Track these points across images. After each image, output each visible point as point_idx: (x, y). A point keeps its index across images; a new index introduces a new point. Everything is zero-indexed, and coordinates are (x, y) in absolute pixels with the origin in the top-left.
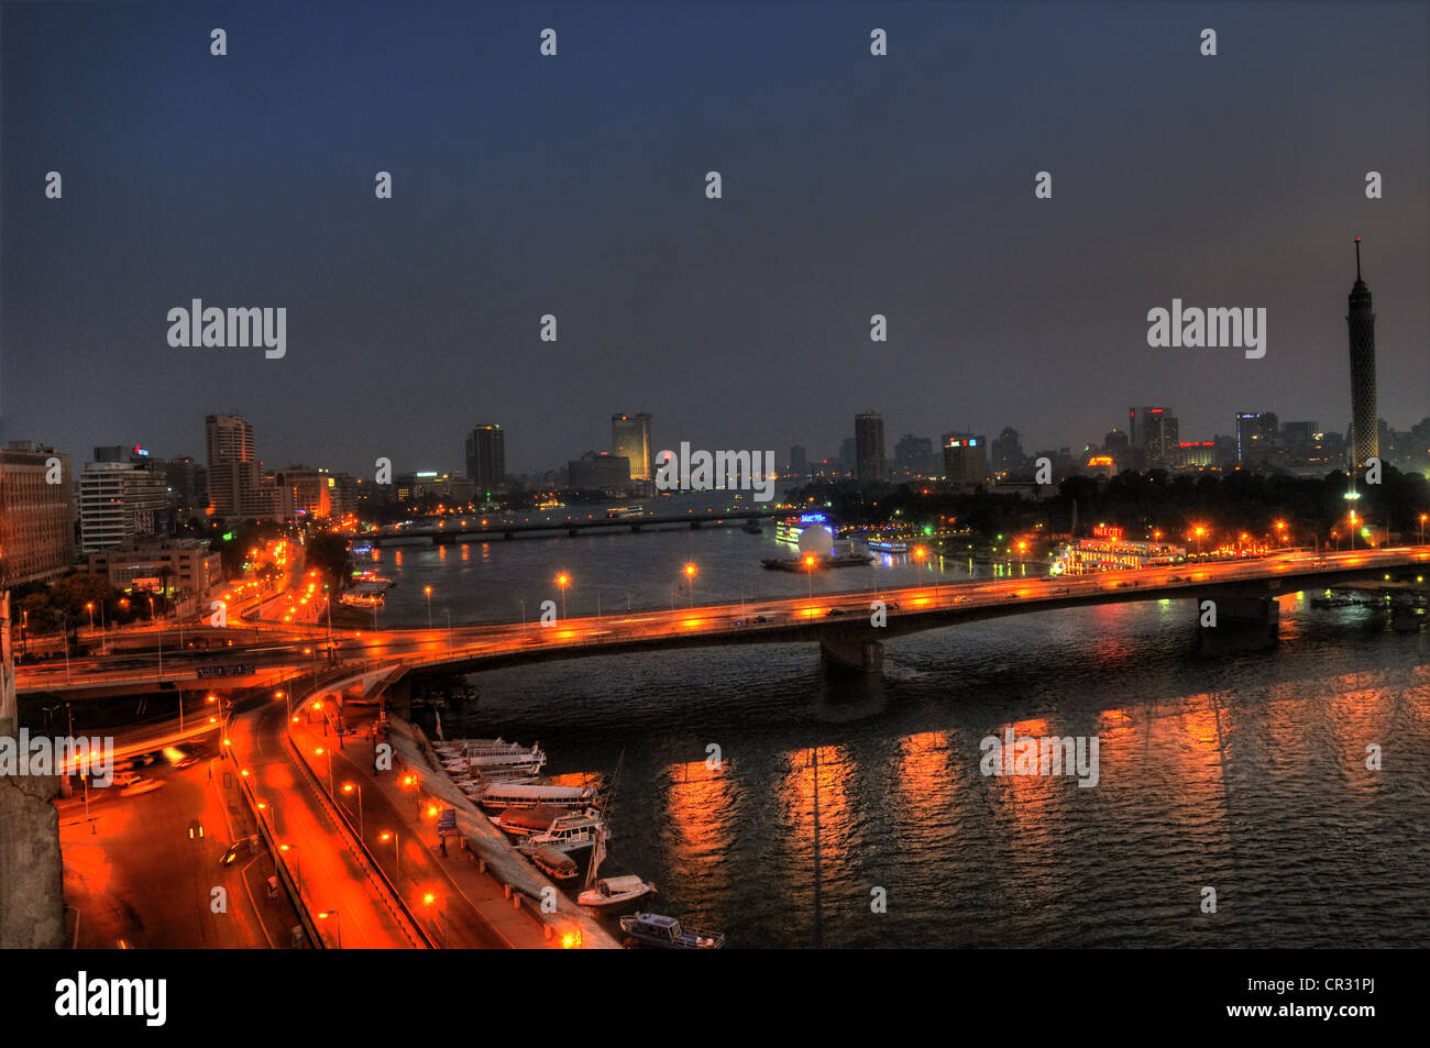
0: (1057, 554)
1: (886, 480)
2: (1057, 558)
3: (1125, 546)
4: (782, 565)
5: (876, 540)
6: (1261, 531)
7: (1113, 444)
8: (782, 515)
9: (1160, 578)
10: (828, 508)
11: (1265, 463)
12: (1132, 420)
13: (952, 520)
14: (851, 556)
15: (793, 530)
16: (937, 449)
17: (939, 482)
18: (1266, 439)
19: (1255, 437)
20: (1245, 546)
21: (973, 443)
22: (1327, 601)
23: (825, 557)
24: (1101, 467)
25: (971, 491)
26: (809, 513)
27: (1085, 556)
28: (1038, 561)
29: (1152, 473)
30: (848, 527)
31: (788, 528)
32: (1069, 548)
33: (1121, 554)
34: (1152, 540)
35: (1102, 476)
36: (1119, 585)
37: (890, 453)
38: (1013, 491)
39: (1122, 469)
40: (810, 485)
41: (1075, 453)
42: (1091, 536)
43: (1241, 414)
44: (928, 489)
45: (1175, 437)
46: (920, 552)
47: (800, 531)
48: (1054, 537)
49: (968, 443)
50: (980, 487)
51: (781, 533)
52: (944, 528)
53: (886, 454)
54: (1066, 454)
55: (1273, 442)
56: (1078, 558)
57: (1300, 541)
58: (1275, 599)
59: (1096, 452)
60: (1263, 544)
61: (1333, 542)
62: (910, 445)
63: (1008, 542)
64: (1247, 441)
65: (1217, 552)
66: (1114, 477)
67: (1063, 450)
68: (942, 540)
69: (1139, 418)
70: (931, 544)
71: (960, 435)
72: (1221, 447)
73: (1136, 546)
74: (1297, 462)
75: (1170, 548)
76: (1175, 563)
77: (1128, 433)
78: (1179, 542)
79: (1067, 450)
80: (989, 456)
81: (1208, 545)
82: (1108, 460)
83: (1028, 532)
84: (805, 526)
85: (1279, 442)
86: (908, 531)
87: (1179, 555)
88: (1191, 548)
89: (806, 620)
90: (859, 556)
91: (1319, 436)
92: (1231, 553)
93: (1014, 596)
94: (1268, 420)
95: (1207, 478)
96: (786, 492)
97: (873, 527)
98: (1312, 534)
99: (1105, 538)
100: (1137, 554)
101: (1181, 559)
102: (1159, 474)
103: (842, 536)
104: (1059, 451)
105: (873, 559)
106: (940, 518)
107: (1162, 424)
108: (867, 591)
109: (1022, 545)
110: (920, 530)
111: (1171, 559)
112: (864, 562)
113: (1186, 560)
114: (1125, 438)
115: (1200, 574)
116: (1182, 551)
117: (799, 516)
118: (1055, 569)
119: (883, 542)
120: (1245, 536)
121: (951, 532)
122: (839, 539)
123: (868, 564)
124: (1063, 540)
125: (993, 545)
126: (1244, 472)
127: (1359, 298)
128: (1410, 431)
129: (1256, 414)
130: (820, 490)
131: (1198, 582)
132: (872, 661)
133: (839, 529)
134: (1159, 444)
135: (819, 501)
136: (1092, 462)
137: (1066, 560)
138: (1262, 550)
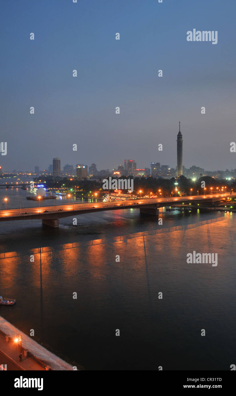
0: (105, 197)
1: (61, 176)
2: (105, 198)
3: (122, 195)
4: (31, 198)
5: (58, 192)
6: (155, 192)
7: (120, 169)
8: (32, 185)
9: (130, 203)
10: (45, 183)
11: (157, 175)
12: (125, 162)
13: (78, 187)
14: (51, 196)
15: (35, 189)
16: (75, 168)
17: (75, 178)
18: (157, 169)
19: (155, 169)
20: (151, 196)
21: (84, 167)
22: (170, 209)
23: (43, 196)
24: (116, 174)
25: (83, 180)
26: (40, 184)
27: (112, 197)
28: (100, 198)
29: (129, 177)
30: (50, 188)
31: (34, 188)
32: (108, 195)
33: (121, 197)
34: (129, 193)
36: (120, 205)
37: (62, 169)
38: (94, 180)
39: (122, 175)
40: (40, 177)
41: (110, 171)
42: (114, 192)
43: (152, 163)
44: (72, 179)
45: (135, 168)
46: (69, 196)
47: (37, 189)
48: (104, 192)
49: (83, 167)
50: (85, 179)
51: (32, 190)
52: (76, 189)
53: (61, 169)
54: (108, 171)
55: (159, 170)
56: (110, 198)
57: (164, 196)
58: (158, 209)
59: (116, 171)
60: (155, 195)
61: (172, 195)
62: (67, 167)
63: (92, 193)
64: (152, 169)
65: (145, 197)
66: (120, 177)
67: (107, 170)
68: (75, 192)
69: (127, 162)
70: (72, 193)
71: (81, 165)
72: (147, 171)
73: (125, 195)
74: (164, 175)
75: (133, 196)
76: (135, 200)
77: (124, 166)
78: (136, 194)
79: (109, 170)
80: (88, 170)
81: (143, 195)
82: (118, 173)
83: (98, 191)
84: (38, 188)
85: (160, 170)
86: (66, 190)
87: (135, 198)
88: (139, 196)
89: (38, 213)
90: (53, 196)
91: (169, 169)
92: (148, 197)
93: (94, 207)
94: (158, 164)
95: (143, 178)
96: (33, 178)
97: (57, 188)
98: (167, 193)
99: (117, 193)
100: (125, 197)
102: (131, 177)
103: (49, 191)
104: (106, 170)
105: (56, 197)
106: (75, 187)
107: (132, 164)
108: (55, 206)
109: (96, 194)
110: (69, 190)
111: (133, 198)
112: (54, 198)
113: (137, 199)
114: (123, 167)
115: (140, 202)
116: (136, 196)
117: (37, 185)
118: (104, 201)
119: (59, 193)
120: (151, 193)
121: (78, 190)
122: (47, 191)
124: (107, 193)
125: (88, 194)
126: (152, 177)
127: (180, 136)
128: (189, 168)
129: (155, 163)
130: (43, 178)
131: (140, 204)
132: (56, 224)
133: (48, 189)
134: (132, 169)
135: (42, 181)
136: (115, 173)
137: (107, 198)
138: (155, 197)
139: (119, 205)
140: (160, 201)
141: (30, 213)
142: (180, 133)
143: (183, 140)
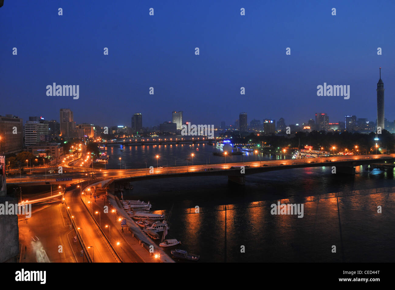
0: (294, 153)
1: (247, 132)
3: (313, 151)
4: (218, 154)
5: (244, 148)
6: (351, 148)
7: (310, 123)
8: (218, 140)
9: (322, 160)
10: (231, 139)
11: (353, 129)
12: (316, 116)
13: (265, 143)
14: (238, 152)
15: (221, 144)
16: (262, 123)
17: (262, 133)
18: (353, 123)
19: (350, 122)
20: (346, 152)
21: (272, 122)
22: (368, 168)
23: (230, 152)
24: (307, 129)
25: (271, 135)
26: (226, 140)
27: (302, 154)
28: (289, 155)
29: (321, 131)
30: (237, 144)
32: (298, 151)
33: (312, 154)
34: (321, 150)
35: (307, 132)
36: (311, 162)
38: (282, 135)
39: (313, 130)
40: (226, 132)
42: (304, 148)
43: (346, 116)
44: (259, 134)
45: (328, 121)
46: (256, 152)
47: (223, 145)
48: (293, 148)
49: (270, 122)
50: (273, 134)
51: (218, 145)
52: (263, 145)
53: (248, 124)
56: (300, 154)
57: (362, 153)
58: (354, 167)
59: (306, 125)
60: (351, 152)
61: (371, 152)
62: (254, 122)
63: (281, 149)
64: (348, 123)
65: (339, 154)
66: (310, 132)
68: (262, 148)
69: (318, 116)
70: (259, 150)
71: (268, 120)
72: (341, 125)
73: (316, 152)
74: (362, 129)
75: (326, 152)
76: (327, 157)
77: (315, 120)
78: (328, 151)
80: (276, 125)
81: (336, 152)
82: (309, 128)
83: (287, 147)
84: (225, 143)
85: (356, 124)
86: (253, 146)
87: (328, 154)
88: (332, 152)
89: (224, 169)
91: (368, 122)
92: (342, 154)
93: (282, 164)
94: (354, 118)
95: (336, 133)
96: (220, 134)
97: (243, 144)
98: (365, 149)
99: (308, 149)
100: (316, 154)
101: (328, 155)
102: (323, 132)
103: (235, 146)
105: (243, 153)
106: (262, 142)
107: (324, 118)
109: (285, 151)
110: (256, 145)
111: (326, 155)
113: (330, 156)
115: (333, 160)
116: (329, 153)
117: (223, 140)
118: (294, 157)
119: (246, 148)
120: (346, 149)
121: (265, 146)
123: (242, 155)
124: (296, 149)
125: (277, 150)
126: (347, 132)
127: (380, 85)
128: (393, 122)
129: (350, 116)
130: (229, 134)
131: (333, 162)
132: (242, 181)
133: (234, 145)
134: (323, 123)
135: (229, 137)
136: (305, 128)
137: (296, 155)
138: (351, 154)
140: (356, 158)
142: (380, 80)
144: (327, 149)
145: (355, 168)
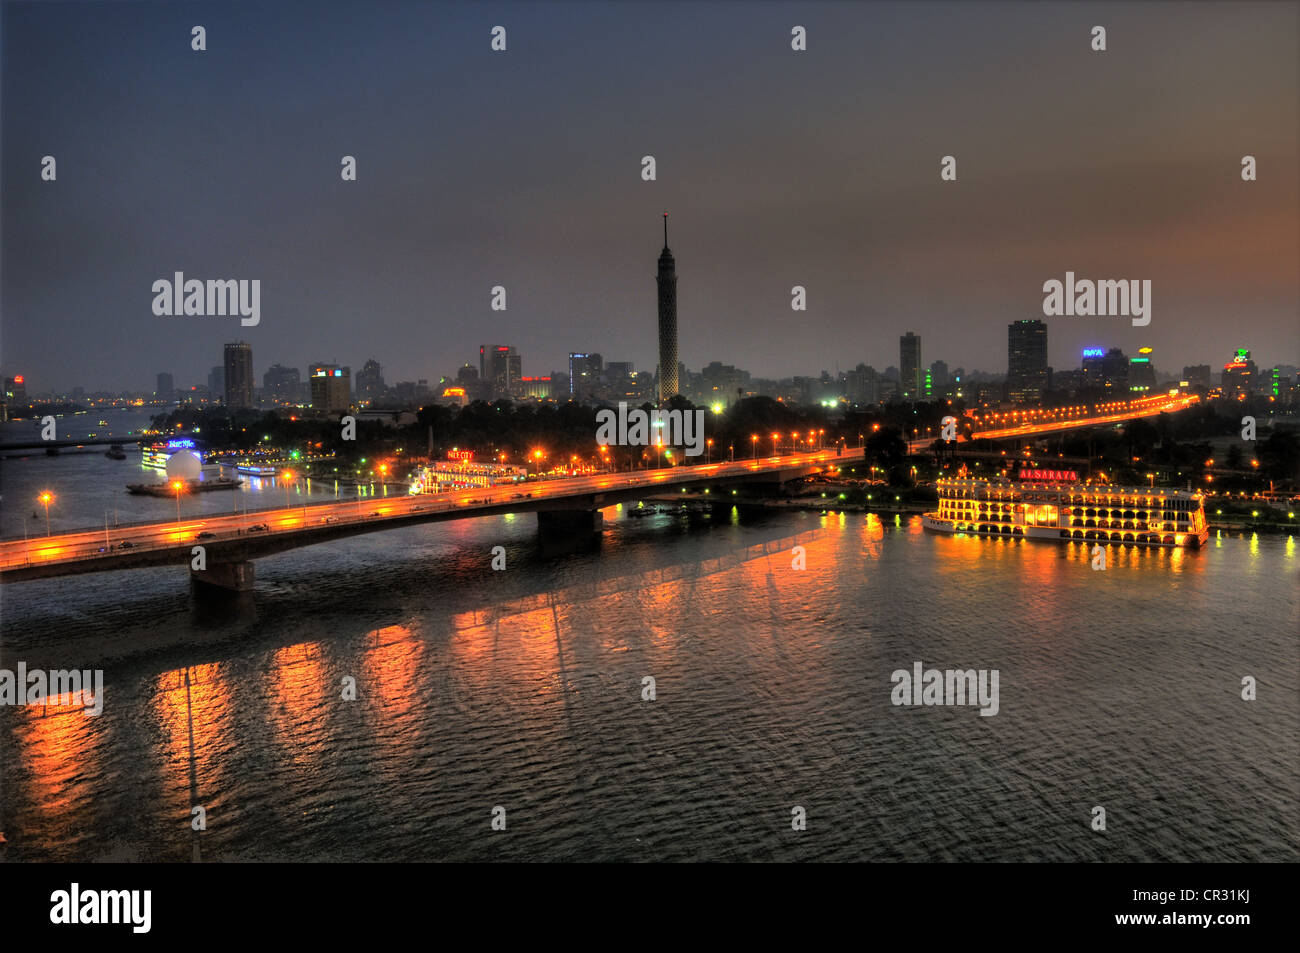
0: (415, 475)
1: (255, 407)
2: (416, 479)
3: (476, 467)
4: (146, 491)
5: (244, 465)
6: (588, 455)
7: (465, 377)
8: (148, 441)
9: (505, 495)
10: (195, 434)
11: (592, 396)
12: (482, 355)
13: (318, 445)
14: (220, 480)
15: (159, 455)
16: (304, 378)
17: (306, 410)
18: (593, 376)
19: (584, 374)
20: (575, 467)
21: (338, 373)
22: (640, 511)
23: (192, 482)
24: (454, 397)
25: (336, 418)
26: (177, 438)
27: (440, 477)
28: (399, 482)
29: (498, 404)
30: (217, 451)
31: (154, 453)
32: (426, 470)
33: (472, 474)
34: (498, 462)
35: (454, 405)
36: (469, 502)
37: (258, 382)
38: (375, 418)
39: (473, 399)
40: (177, 412)
41: (432, 385)
42: (446, 459)
43: (573, 354)
44: (297, 416)
45: (518, 371)
46: (287, 476)
47: (168, 457)
48: (412, 460)
49: (334, 373)
51: (148, 459)
52: (310, 453)
53: (255, 383)
54: (423, 385)
55: (598, 379)
56: (434, 478)
57: (620, 465)
58: (599, 510)
59: (450, 384)
60: (589, 464)
61: (644, 462)
62: (277, 375)
63: (370, 465)
64: (577, 375)
65: (553, 472)
66: (466, 407)
67: (420, 382)
68: (309, 464)
69: (488, 356)
70: (299, 467)
71: (327, 366)
72: (556, 382)
73: (483, 467)
74: (617, 396)
76: (519, 482)
77: (478, 368)
78: (522, 463)
79: (425, 382)
80: (353, 386)
81: (546, 467)
82: (460, 391)
83: (390, 456)
84: (173, 452)
85: (603, 378)
86: (276, 456)
87: (521, 475)
88: (532, 469)
89: (175, 543)
90: (228, 480)
91: (634, 374)
92: (565, 472)
93: (377, 514)
94: (595, 360)
95: (545, 407)
96: (152, 418)
97: (242, 452)
98: (629, 456)
99: (457, 460)
100: (485, 474)
101: (522, 478)
102: (505, 404)
103: (211, 461)
104: (417, 383)
105: (241, 482)
106: (306, 443)
107: (508, 360)
108: (236, 513)
109: (383, 468)
110: (288, 454)
111: (515, 479)
112: (234, 486)
113: (528, 480)
114: (476, 371)
115: (538, 491)
116: (524, 471)
117: (166, 441)
118: (414, 489)
119: (252, 466)
120: (575, 458)
121: (318, 456)
122: (206, 464)
123: (238, 488)
124: (421, 463)
125: (357, 468)
126: (575, 403)
127: (666, 263)
128: (701, 372)
129: (584, 355)
130: (188, 416)
131: (537, 498)
132: (243, 580)
133: (208, 454)
134: (505, 378)
135: (187, 427)
136: (447, 393)
137: (422, 482)
138: (589, 470)
139: (467, 504)
140: (604, 483)
141: (146, 543)
142: (666, 252)
143: (676, 275)
144: (517, 460)
145: (601, 514)
